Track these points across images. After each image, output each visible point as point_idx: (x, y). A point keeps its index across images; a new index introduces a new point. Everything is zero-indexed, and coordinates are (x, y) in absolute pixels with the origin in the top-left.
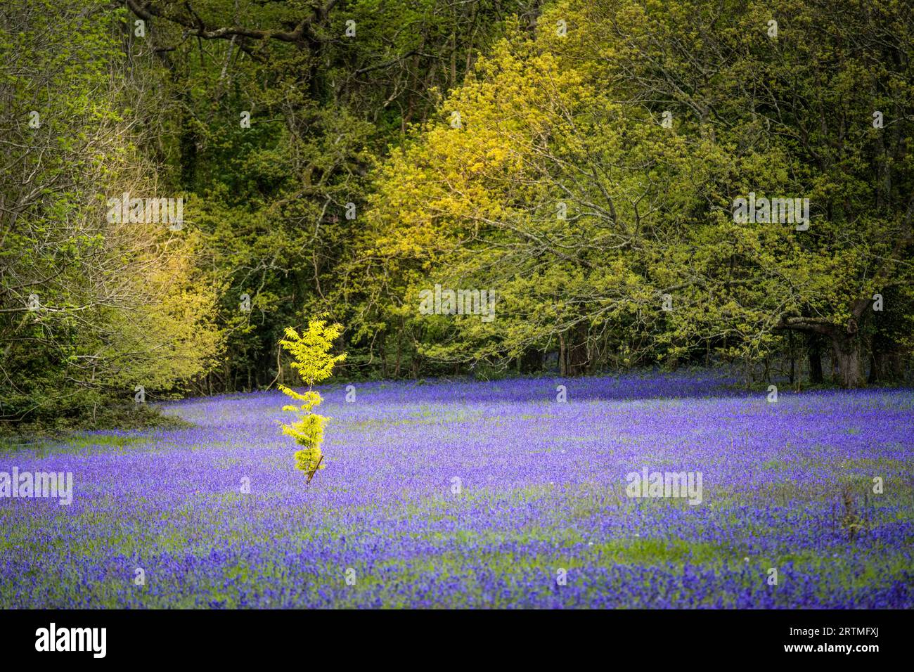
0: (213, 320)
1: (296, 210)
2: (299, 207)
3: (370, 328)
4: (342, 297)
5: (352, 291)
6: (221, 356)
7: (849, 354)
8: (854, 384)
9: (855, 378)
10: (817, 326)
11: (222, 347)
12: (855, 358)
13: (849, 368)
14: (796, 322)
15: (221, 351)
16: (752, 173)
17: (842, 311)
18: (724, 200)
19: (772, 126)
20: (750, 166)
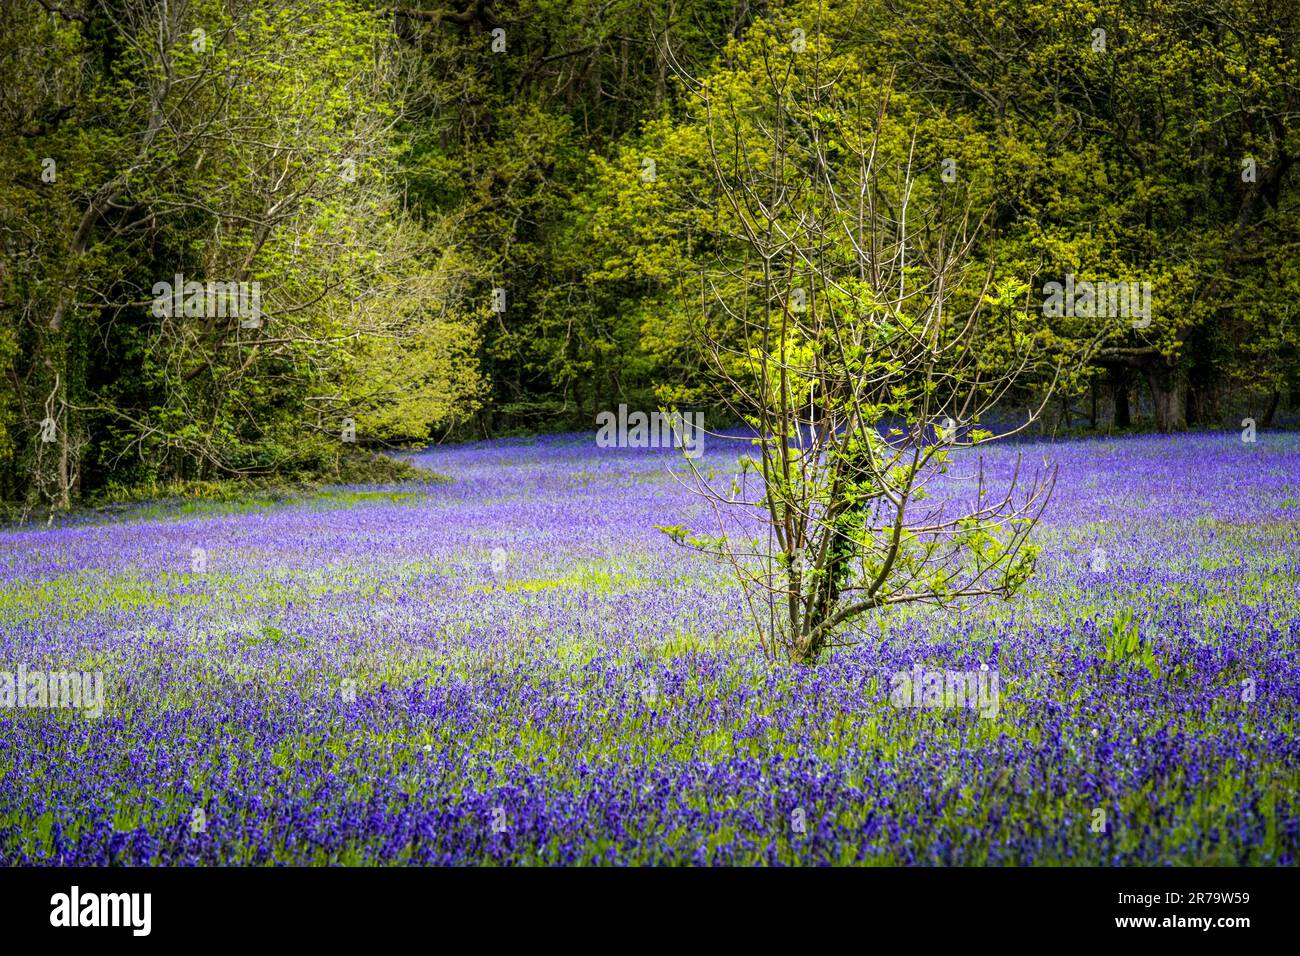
0: (473, 353)
1: (485, 226)
2: (489, 222)
3: (574, 368)
4: (539, 330)
5: (553, 323)
6: (483, 396)
7: (1168, 392)
8: (1174, 427)
9: (1175, 420)
10: (1131, 358)
11: (485, 385)
12: (1175, 396)
13: (1168, 409)
14: (1110, 354)
15: (484, 390)
16: (1064, 176)
17: (1174, 338)
18: (1033, 208)
19: (1084, 121)
20: (1062, 169)
